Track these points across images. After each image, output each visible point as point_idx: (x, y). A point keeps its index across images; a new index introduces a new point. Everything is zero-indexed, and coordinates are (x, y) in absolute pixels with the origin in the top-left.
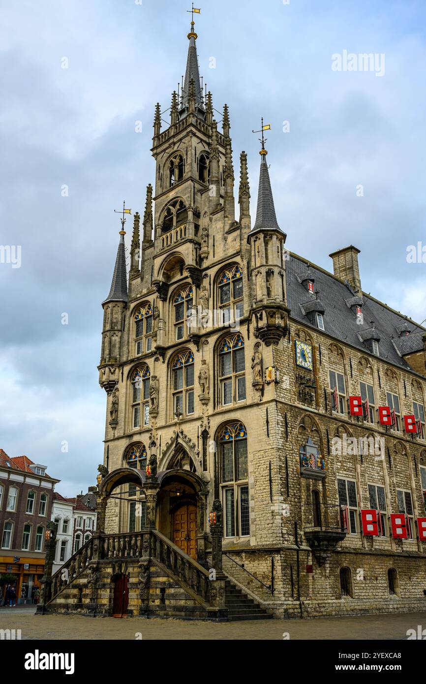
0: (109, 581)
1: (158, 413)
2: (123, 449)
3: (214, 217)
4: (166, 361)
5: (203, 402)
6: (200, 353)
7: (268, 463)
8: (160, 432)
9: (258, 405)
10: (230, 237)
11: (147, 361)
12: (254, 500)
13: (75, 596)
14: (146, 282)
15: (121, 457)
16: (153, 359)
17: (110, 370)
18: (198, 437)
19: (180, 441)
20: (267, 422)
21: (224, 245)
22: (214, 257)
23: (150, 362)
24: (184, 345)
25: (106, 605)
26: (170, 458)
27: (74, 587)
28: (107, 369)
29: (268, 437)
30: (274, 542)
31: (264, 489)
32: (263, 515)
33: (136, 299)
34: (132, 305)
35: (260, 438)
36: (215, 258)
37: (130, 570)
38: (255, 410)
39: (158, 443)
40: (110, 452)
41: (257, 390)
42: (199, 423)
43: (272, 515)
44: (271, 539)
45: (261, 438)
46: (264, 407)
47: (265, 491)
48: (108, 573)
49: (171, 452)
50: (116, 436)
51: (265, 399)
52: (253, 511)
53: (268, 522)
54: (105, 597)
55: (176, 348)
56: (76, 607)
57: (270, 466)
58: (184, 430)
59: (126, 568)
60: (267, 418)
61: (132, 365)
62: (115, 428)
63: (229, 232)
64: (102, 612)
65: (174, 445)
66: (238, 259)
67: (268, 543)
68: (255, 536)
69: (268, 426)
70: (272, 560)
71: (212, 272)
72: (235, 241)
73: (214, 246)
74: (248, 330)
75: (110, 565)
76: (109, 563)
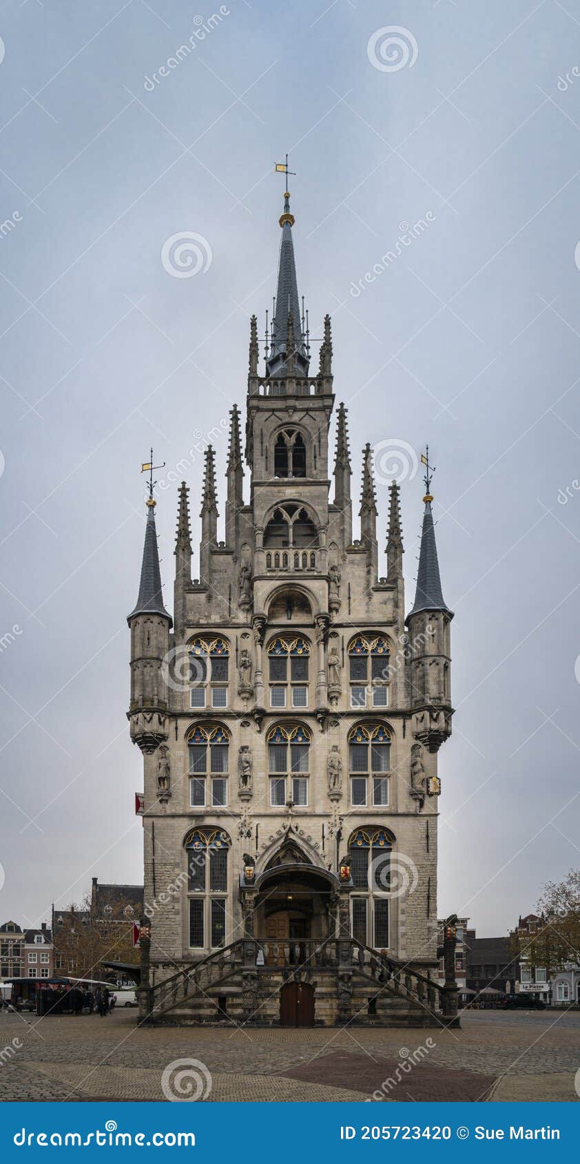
0: (278, 990)
1: (251, 796)
2: (184, 832)
3: (350, 557)
4: (265, 731)
5: (332, 797)
6: (325, 736)
7: (428, 879)
8: (255, 821)
9: (415, 815)
10: (378, 597)
11: (227, 722)
12: (404, 914)
13: (212, 1006)
14: (218, 606)
15: (181, 841)
16: (239, 721)
17: (160, 719)
18: (323, 837)
19: (291, 836)
20: (427, 837)
21: (367, 604)
22: (350, 614)
23: (234, 725)
24: (297, 717)
25: (273, 1015)
26: (273, 854)
27: (212, 995)
28: (156, 716)
29: (428, 852)
30: (430, 957)
31: (419, 905)
32: (417, 930)
33: (198, 626)
34: (190, 632)
35: (416, 852)
36: (351, 616)
37: (317, 979)
38: (410, 820)
39: (253, 833)
40: (155, 831)
41: (415, 799)
42: (325, 821)
43: (429, 931)
44: (427, 954)
45: (418, 851)
46: (424, 820)
47: (419, 906)
48: (277, 983)
49: (277, 847)
50: (169, 812)
51: (424, 812)
52: (403, 925)
53: (423, 937)
54: (272, 1008)
55: (282, 718)
56: (217, 1018)
57: (429, 883)
58: (299, 825)
59: (310, 976)
60: (428, 832)
61: (195, 720)
62: (167, 801)
63: (377, 590)
64: (268, 1023)
65: (282, 841)
66: (389, 630)
67: (421, 957)
68: (405, 949)
69: (428, 840)
70: (428, 972)
71: (347, 634)
72: (386, 604)
73: (349, 598)
74: (404, 727)
75: (280, 973)
76: (277, 971)
